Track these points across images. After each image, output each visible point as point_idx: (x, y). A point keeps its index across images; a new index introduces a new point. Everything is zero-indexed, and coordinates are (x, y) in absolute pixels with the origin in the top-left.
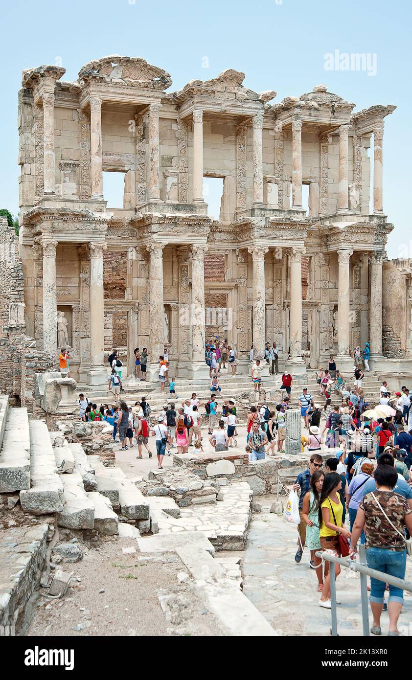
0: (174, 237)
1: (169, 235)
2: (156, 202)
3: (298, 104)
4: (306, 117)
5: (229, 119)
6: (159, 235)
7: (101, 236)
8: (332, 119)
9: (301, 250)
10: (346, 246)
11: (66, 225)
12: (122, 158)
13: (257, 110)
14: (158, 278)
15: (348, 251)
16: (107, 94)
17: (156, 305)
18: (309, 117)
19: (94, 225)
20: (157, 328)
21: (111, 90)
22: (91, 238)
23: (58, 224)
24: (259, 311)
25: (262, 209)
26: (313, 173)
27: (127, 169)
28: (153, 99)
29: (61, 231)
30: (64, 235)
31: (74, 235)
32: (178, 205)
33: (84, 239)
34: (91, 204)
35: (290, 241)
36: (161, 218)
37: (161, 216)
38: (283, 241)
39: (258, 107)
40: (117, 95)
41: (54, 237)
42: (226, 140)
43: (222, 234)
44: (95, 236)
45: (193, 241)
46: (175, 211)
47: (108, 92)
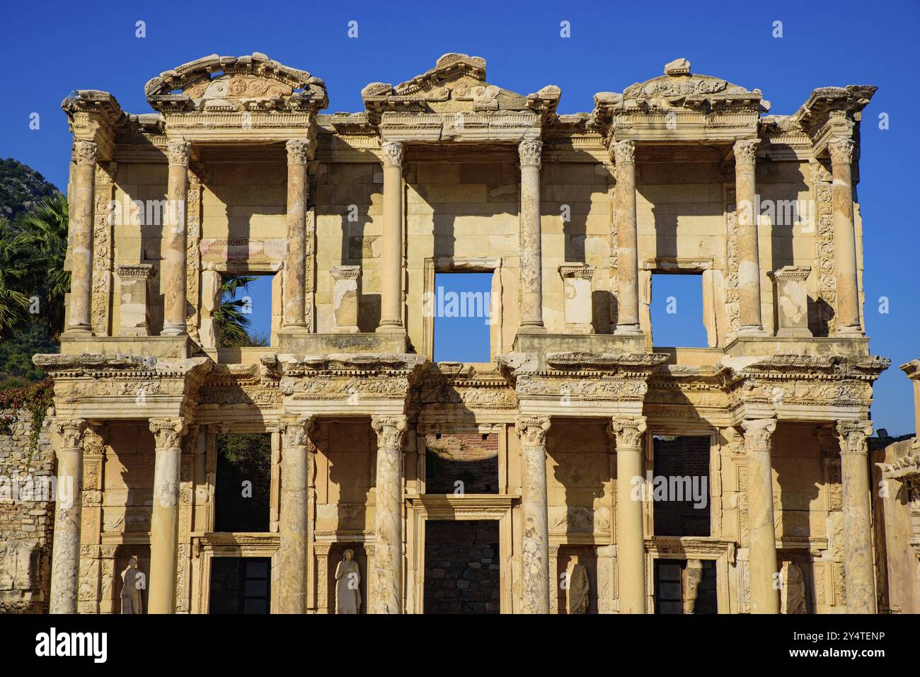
0: (328, 403)
1: (319, 399)
2: (289, 332)
3: (619, 105)
4: (641, 132)
5: (497, 151)
6: (295, 399)
7: (171, 405)
8: (707, 131)
9: (635, 422)
10: (761, 412)
11: (101, 386)
12: (266, 248)
13: (523, 130)
14: (291, 488)
15: (762, 423)
16: (197, 131)
17: (287, 546)
18: (649, 131)
19: (156, 384)
20: (287, 597)
21: (206, 122)
22: (151, 411)
23: (85, 385)
24: (530, 561)
25: (533, 336)
26: (707, 249)
27: (274, 268)
28: (290, 130)
29: (89, 399)
30: (96, 406)
31: (117, 405)
32: (338, 336)
33: (137, 413)
34: (155, 343)
35: (604, 404)
36: (295, 364)
37: (294, 361)
38: (588, 404)
39: (525, 123)
40: (217, 131)
41: (76, 412)
42: (493, 193)
43: (480, 391)
44: (160, 405)
45: (372, 408)
46: (332, 349)
47: (200, 126)
